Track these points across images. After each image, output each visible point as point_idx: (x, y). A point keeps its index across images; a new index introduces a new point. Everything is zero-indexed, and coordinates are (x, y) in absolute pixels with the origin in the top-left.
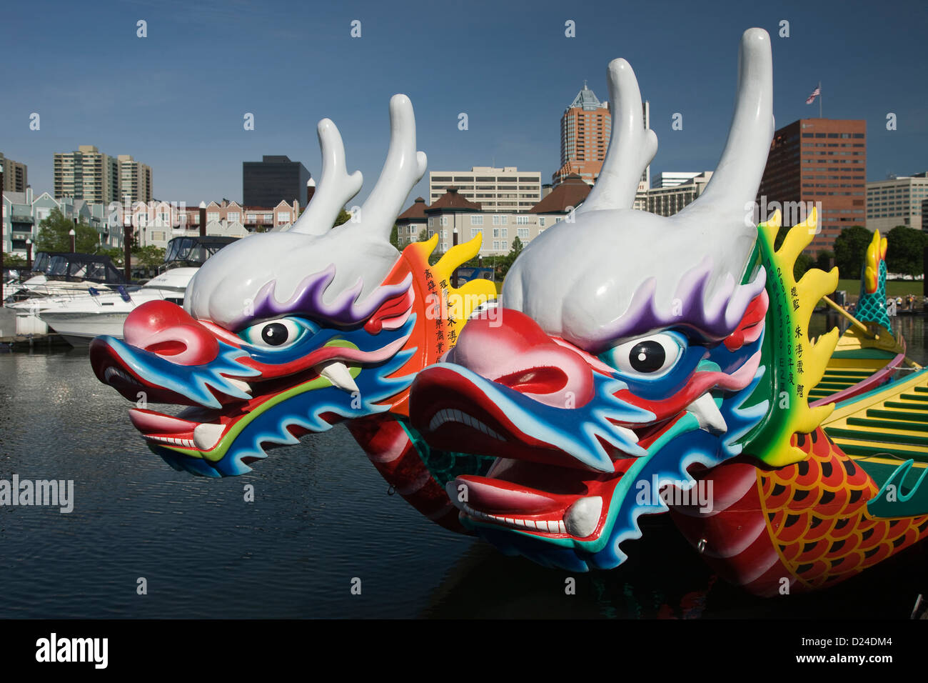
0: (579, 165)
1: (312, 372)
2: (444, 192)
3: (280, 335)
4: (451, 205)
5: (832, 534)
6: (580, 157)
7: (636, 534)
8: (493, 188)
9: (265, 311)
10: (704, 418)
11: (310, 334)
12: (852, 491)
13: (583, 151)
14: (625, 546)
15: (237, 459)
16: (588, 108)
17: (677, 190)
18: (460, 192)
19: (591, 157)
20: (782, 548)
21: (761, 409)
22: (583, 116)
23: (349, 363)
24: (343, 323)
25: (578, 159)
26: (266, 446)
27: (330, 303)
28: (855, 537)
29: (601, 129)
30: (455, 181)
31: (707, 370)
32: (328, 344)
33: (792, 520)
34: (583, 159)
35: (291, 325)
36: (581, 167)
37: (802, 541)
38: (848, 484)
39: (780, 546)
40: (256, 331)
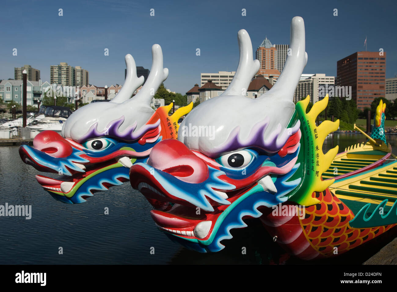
0: (263, 71)
1: (115, 161)
2: (207, 82)
3: (99, 146)
4: (209, 87)
5: (334, 235)
6: (263, 67)
7: (230, 237)
8: (227, 80)
9: (93, 135)
10: (265, 186)
11: (113, 145)
12: (341, 217)
13: (265, 65)
14: (222, 242)
15: (80, 197)
16: (267, 47)
17: (304, 81)
18: (213, 82)
19: (268, 68)
20: (311, 240)
21: (297, 182)
22: (265, 50)
23: (130, 157)
24: (128, 140)
25: (263, 68)
26: (93, 191)
27: (122, 132)
28: (344, 236)
29: (272, 56)
30: (211, 77)
31: (268, 165)
32: (121, 149)
33: (314, 229)
34: (265, 68)
35: (104, 141)
36: (264, 72)
37: (320, 237)
38: (340, 214)
39: (310, 239)
40: (89, 143)
